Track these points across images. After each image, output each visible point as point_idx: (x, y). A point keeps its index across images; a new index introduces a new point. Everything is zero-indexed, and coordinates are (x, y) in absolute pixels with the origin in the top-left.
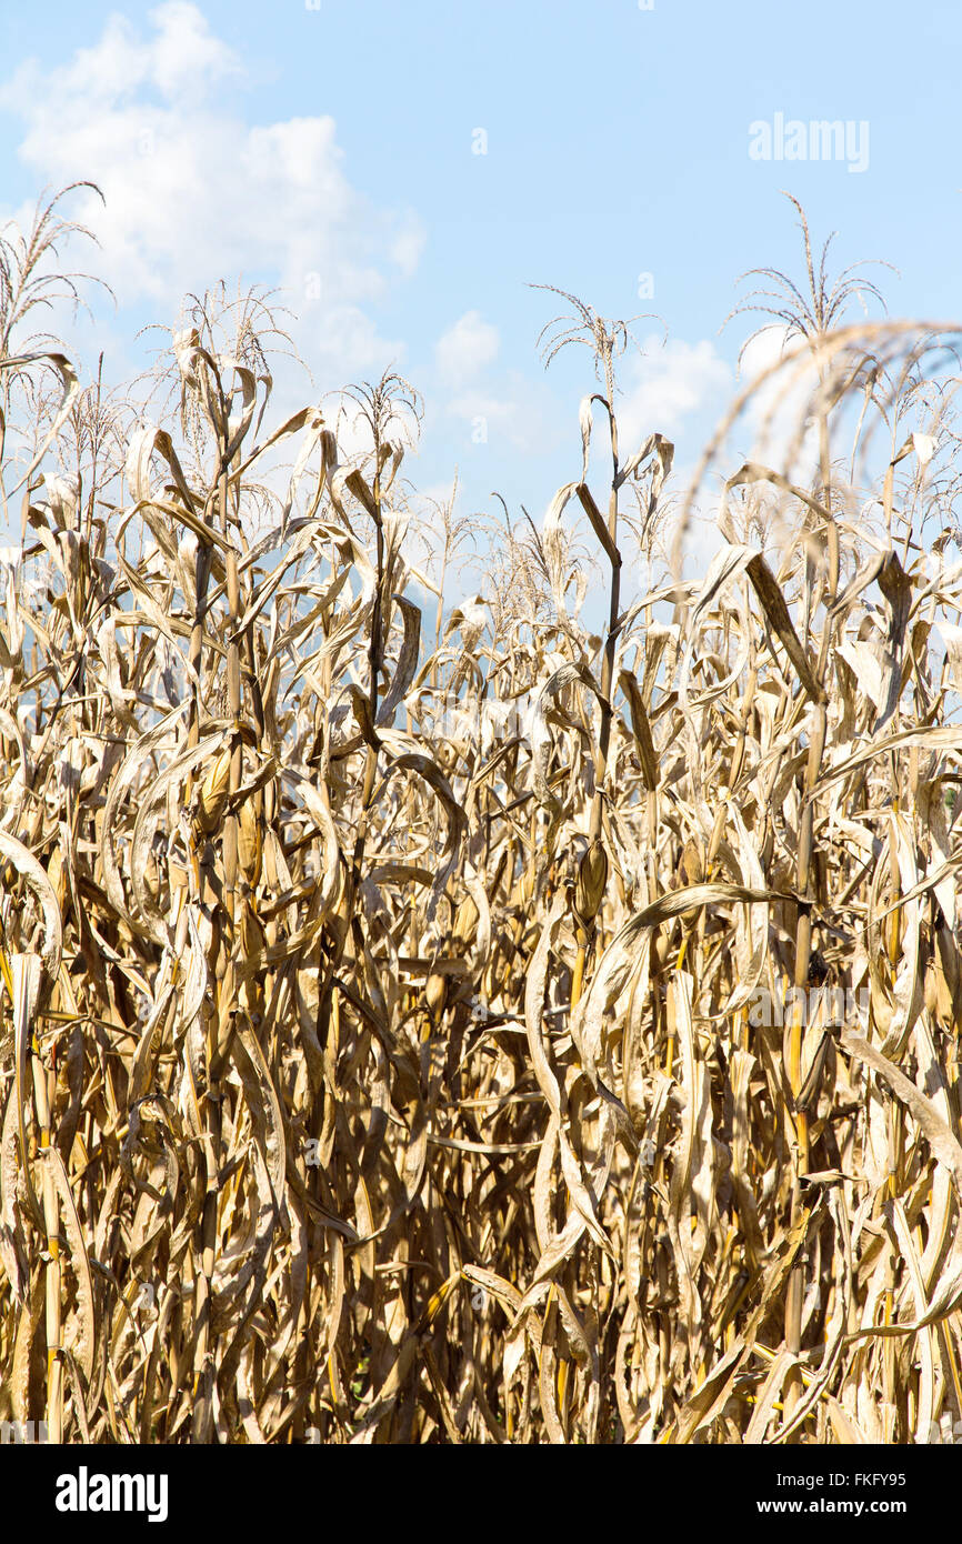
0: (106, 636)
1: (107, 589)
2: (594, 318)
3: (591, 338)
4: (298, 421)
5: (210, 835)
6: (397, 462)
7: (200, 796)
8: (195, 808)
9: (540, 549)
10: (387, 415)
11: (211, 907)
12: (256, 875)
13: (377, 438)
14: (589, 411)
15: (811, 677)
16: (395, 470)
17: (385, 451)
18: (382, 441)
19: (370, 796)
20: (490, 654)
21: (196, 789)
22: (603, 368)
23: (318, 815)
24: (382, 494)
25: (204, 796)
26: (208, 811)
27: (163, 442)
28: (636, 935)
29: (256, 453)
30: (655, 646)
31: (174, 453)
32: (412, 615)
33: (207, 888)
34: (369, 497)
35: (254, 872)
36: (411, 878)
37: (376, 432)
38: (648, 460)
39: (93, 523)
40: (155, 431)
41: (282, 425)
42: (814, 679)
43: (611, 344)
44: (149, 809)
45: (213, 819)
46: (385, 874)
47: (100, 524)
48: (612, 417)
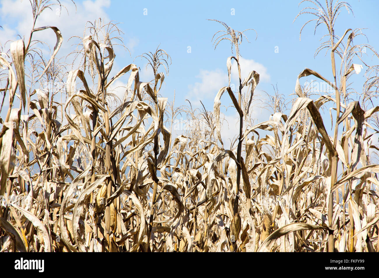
0: (59, 144)
1: (58, 130)
2: (232, 30)
3: (230, 37)
4: (127, 69)
5: (99, 214)
6: (162, 80)
7: (96, 200)
8: (94, 204)
9: (207, 115)
10: (158, 64)
11: (101, 239)
12: (115, 228)
13: (155, 72)
14: (230, 62)
15: (331, 146)
16: (162, 83)
17: (158, 77)
18: (157, 74)
19: (155, 199)
20: (189, 152)
21: (94, 198)
22: (235, 47)
23: (137, 206)
24: (157, 93)
25: (97, 200)
26: (99, 205)
27: (81, 74)
28: (270, 242)
29: (113, 79)
30: (249, 147)
31: (85, 78)
32: (167, 136)
33: (99, 232)
34: (152, 93)
35: (114, 227)
36: (165, 231)
37: (154, 70)
38: (251, 80)
39: (52, 107)
40: (77, 71)
41: (121, 70)
42: (333, 147)
43: (238, 39)
44: (79, 205)
45: (101, 208)
46: (156, 229)
47: (55, 108)
48: (238, 64)
